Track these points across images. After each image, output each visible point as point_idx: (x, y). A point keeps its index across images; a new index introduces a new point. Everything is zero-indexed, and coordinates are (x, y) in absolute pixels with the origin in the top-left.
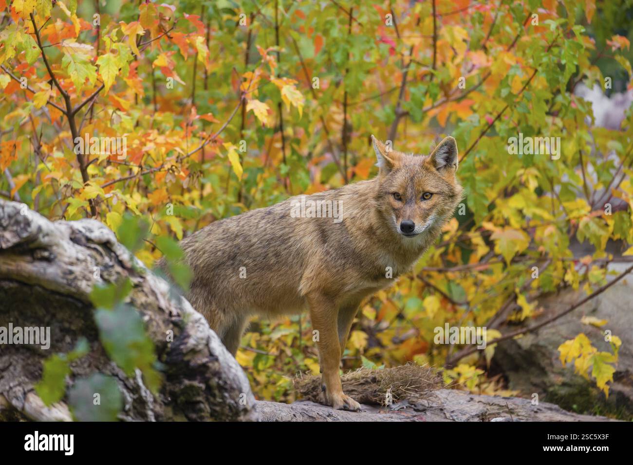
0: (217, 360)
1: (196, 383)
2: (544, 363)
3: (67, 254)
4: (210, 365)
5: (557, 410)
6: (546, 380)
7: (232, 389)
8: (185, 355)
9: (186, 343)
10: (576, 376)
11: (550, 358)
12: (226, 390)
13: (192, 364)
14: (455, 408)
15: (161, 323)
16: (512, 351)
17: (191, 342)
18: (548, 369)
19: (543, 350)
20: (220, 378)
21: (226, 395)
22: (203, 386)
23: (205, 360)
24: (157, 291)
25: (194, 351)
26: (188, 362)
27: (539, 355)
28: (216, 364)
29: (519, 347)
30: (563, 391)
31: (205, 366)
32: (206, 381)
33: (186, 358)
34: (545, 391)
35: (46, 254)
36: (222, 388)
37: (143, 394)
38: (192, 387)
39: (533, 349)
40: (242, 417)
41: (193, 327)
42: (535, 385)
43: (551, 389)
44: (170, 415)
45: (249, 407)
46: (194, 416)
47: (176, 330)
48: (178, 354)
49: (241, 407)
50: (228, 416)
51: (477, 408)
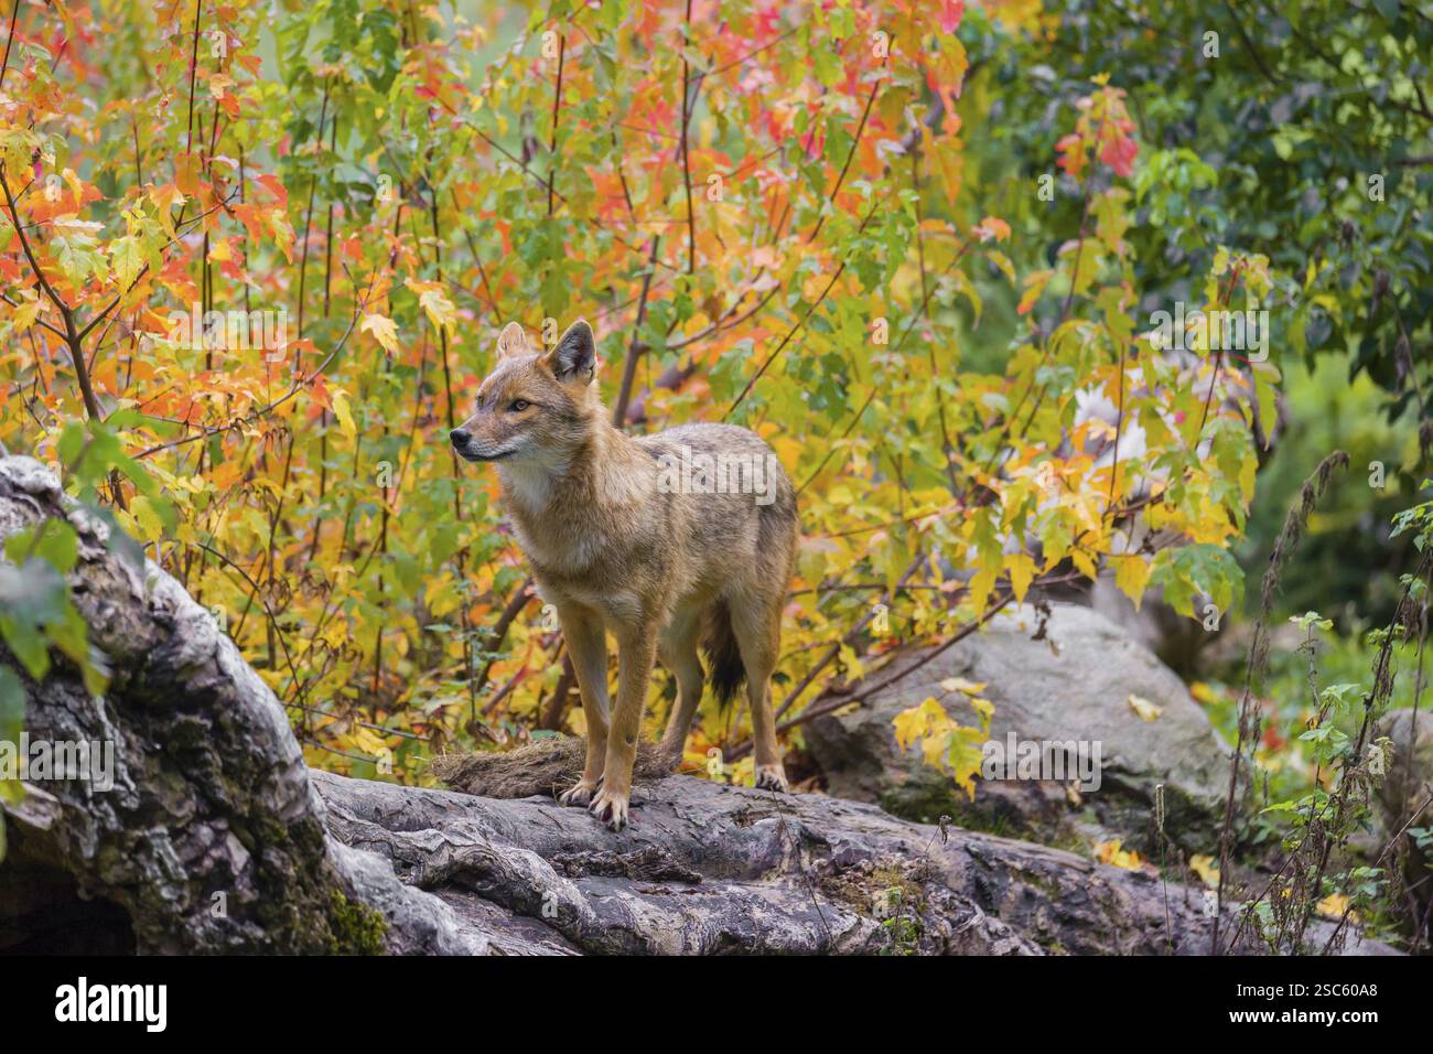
0: (231, 681)
1: (196, 719)
2: (878, 752)
4: (220, 689)
5: (877, 814)
6: (881, 779)
7: (258, 729)
8: (177, 672)
9: (178, 653)
10: (928, 769)
11: (887, 745)
12: (248, 731)
13: (190, 687)
14: (694, 803)
15: (134, 619)
16: (832, 738)
17: (187, 651)
18: (885, 760)
19: (878, 731)
20: (236, 711)
21: (248, 737)
22: (209, 724)
23: (210, 681)
25: (192, 667)
26: (184, 683)
27: (871, 739)
28: (230, 688)
29: (842, 729)
30: (907, 796)
31: (210, 691)
32: (214, 716)
33: (180, 678)
36: (241, 728)
37: (109, 736)
38: (189, 725)
39: (863, 730)
40: (276, 777)
41: (190, 628)
42: (865, 789)
43: (888, 793)
44: (156, 771)
45: (289, 759)
46: (196, 772)
47: (162, 634)
48: (165, 672)
49: (275, 759)
50: (252, 773)
51: (731, 803)
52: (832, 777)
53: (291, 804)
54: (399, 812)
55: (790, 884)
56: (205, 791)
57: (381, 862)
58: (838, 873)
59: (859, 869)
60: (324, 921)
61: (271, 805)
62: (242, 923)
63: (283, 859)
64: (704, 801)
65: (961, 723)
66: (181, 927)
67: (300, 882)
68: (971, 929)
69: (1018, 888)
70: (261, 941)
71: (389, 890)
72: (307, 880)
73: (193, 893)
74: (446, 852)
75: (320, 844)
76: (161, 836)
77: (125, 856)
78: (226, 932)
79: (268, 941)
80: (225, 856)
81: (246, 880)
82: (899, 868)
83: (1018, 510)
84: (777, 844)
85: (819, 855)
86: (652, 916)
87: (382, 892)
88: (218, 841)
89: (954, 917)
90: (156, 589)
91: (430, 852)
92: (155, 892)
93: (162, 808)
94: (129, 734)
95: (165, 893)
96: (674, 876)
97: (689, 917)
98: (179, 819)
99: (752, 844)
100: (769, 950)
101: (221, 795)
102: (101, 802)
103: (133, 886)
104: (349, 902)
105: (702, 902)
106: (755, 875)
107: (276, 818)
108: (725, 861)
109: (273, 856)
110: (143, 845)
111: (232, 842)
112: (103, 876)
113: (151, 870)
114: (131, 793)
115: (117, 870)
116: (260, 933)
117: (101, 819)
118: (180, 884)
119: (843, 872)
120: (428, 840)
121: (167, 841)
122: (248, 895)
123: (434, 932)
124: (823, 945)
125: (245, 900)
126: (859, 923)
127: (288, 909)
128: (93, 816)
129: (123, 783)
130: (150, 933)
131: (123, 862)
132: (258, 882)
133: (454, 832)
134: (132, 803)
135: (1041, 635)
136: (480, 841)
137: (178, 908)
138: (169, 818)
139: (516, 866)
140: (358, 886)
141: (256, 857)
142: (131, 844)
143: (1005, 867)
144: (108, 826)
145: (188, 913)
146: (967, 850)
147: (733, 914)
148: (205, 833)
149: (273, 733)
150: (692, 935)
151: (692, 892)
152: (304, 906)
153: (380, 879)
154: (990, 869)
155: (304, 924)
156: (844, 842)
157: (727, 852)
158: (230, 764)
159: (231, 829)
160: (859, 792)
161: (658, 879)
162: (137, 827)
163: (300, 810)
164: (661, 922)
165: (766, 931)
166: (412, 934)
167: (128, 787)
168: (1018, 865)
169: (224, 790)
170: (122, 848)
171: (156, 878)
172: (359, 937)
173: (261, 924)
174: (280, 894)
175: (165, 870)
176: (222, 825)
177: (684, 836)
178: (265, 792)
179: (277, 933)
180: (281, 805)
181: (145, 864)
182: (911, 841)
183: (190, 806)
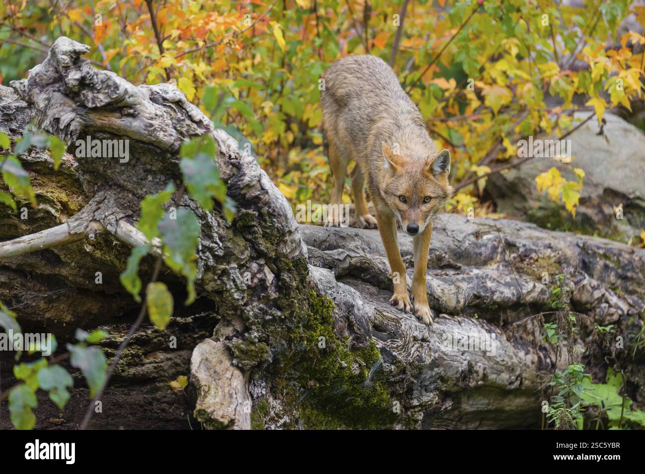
0: (267, 193)
1: (251, 211)
2: (524, 191)
3: (148, 111)
4: (262, 197)
5: (535, 229)
6: (526, 205)
7: (279, 215)
8: (242, 189)
9: (242, 180)
10: (549, 201)
11: (529, 188)
12: (274, 216)
13: (247, 196)
14: (455, 228)
15: (222, 164)
16: (499, 183)
17: (247, 179)
18: (527, 196)
19: (524, 181)
20: (269, 207)
21: (275, 220)
22: (256, 213)
23: (257, 193)
24: (219, 139)
25: (249, 186)
26: (245, 194)
27: (521, 186)
28: (267, 196)
29: (505, 179)
30: (540, 214)
31: (257, 197)
32: (259, 209)
33: (243, 192)
34: (525, 213)
35: (132, 111)
36: (271, 215)
37: (210, 220)
38: (247, 214)
39: (516, 181)
40: (287, 238)
41: (248, 167)
42: (518, 209)
43: (530, 212)
44: (231, 236)
45: (293, 229)
46: (250, 237)
47: (235, 170)
48: (237, 188)
49: (287, 229)
50: (276, 236)
51: (472, 228)
52: (500, 202)
53: (293, 251)
54: (325, 241)
55: (501, 267)
56: (254, 245)
57: (329, 273)
58: (522, 261)
59: (531, 258)
60: (307, 306)
61: (284, 251)
62: (271, 309)
63: (290, 278)
64: (458, 227)
65: (568, 180)
66: (242, 311)
67: (297, 288)
68: (583, 286)
69: (601, 263)
70: (280, 317)
71: (333, 287)
72: (301, 287)
73: (248, 295)
74: (348, 260)
75: (306, 269)
76: (234, 268)
77: (216, 277)
78: (263, 313)
79: (283, 317)
80: (264, 277)
81: (273, 288)
82: (549, 257)
83: (598, 78)
84: (495, 249)
85: (513, 252)
86: (442, 287)
87: (330, 288)
88: (260, 271)
89: (575, 280)
90: (231, 149)
91: (340, 261)
92: (231, 295)
93: (235, 254)
94: (218, 219)
95: (236, 296)
96: (450, 266)
97: (458, 288)
98: (242, 260)
99: (483, 248)
100: (495, 303)
101: (262, 248)
102: (205, 252)
103: (220, 292)
104: (318, 295)
105: (463, 279)
106: (485, 263)
107: (287, 258)
108: (471, 257)
109: (285, 276)
110: (225, 272)
111: (267, 270)
112: (206, 287)
113: (230, 285)
114: (220, 248)
115: (212, 284)
116: (279, 313)
117: (205, 260)
118: (243, 291)
119: (525, 260)
120: (339, 254)
121: (237, 271)
122: (274, 295)
123: (353, 306)
124: (519, 298)
125: (272, 298)
126: (534, 286)
127: (292, 302)
128: (202, 259)
129: (216, 243)
130: (228, 314)
131: (216, 281)
132: (279, 289)
133: (350, 250)
134: (220, 253)
135: (601, 133)
136: (362, 254)
137: (241, 303)
138: (237, 259)
139: (380, 266)
140: (320, 287)
141: (278, 276)
142: (219, 272)
143: (595, 253)
144: (209, 264)
145: (246, 305)
146: (578, 245)
147: (478, 284)
148: (254, 266)
149: (286, 216)
150: (460, 296)
151: (458, 274)
152: (299, 300)
153: (329, 282)
154: (589, 254)
155: (299, 308)
156: (524, 246)
157: (472, 253)
158: (266, 233)
159: (266, 264)
160: (516, 212)
161: (442, 268)
162: (222, 264)
163: (297, 253)
164: (446, 291)
165: (493, 293)
166: (343, 307)
167: (219, 245)
168: (601, 252)
169: (263, 245)
170: (214, 274)
171: (232, 289)
172: (322, 312)
173: (280, 309)
174: (289, 294)
175: (236, 285)
176: (262, 262)
177: (453, 246)
178: (282, 245)
179: (287, 313)
180: (289, 251)
181: (227, 282)
182: (553, 243)
183: (247, 253)
